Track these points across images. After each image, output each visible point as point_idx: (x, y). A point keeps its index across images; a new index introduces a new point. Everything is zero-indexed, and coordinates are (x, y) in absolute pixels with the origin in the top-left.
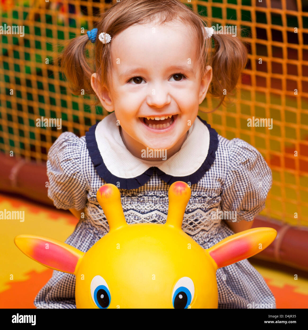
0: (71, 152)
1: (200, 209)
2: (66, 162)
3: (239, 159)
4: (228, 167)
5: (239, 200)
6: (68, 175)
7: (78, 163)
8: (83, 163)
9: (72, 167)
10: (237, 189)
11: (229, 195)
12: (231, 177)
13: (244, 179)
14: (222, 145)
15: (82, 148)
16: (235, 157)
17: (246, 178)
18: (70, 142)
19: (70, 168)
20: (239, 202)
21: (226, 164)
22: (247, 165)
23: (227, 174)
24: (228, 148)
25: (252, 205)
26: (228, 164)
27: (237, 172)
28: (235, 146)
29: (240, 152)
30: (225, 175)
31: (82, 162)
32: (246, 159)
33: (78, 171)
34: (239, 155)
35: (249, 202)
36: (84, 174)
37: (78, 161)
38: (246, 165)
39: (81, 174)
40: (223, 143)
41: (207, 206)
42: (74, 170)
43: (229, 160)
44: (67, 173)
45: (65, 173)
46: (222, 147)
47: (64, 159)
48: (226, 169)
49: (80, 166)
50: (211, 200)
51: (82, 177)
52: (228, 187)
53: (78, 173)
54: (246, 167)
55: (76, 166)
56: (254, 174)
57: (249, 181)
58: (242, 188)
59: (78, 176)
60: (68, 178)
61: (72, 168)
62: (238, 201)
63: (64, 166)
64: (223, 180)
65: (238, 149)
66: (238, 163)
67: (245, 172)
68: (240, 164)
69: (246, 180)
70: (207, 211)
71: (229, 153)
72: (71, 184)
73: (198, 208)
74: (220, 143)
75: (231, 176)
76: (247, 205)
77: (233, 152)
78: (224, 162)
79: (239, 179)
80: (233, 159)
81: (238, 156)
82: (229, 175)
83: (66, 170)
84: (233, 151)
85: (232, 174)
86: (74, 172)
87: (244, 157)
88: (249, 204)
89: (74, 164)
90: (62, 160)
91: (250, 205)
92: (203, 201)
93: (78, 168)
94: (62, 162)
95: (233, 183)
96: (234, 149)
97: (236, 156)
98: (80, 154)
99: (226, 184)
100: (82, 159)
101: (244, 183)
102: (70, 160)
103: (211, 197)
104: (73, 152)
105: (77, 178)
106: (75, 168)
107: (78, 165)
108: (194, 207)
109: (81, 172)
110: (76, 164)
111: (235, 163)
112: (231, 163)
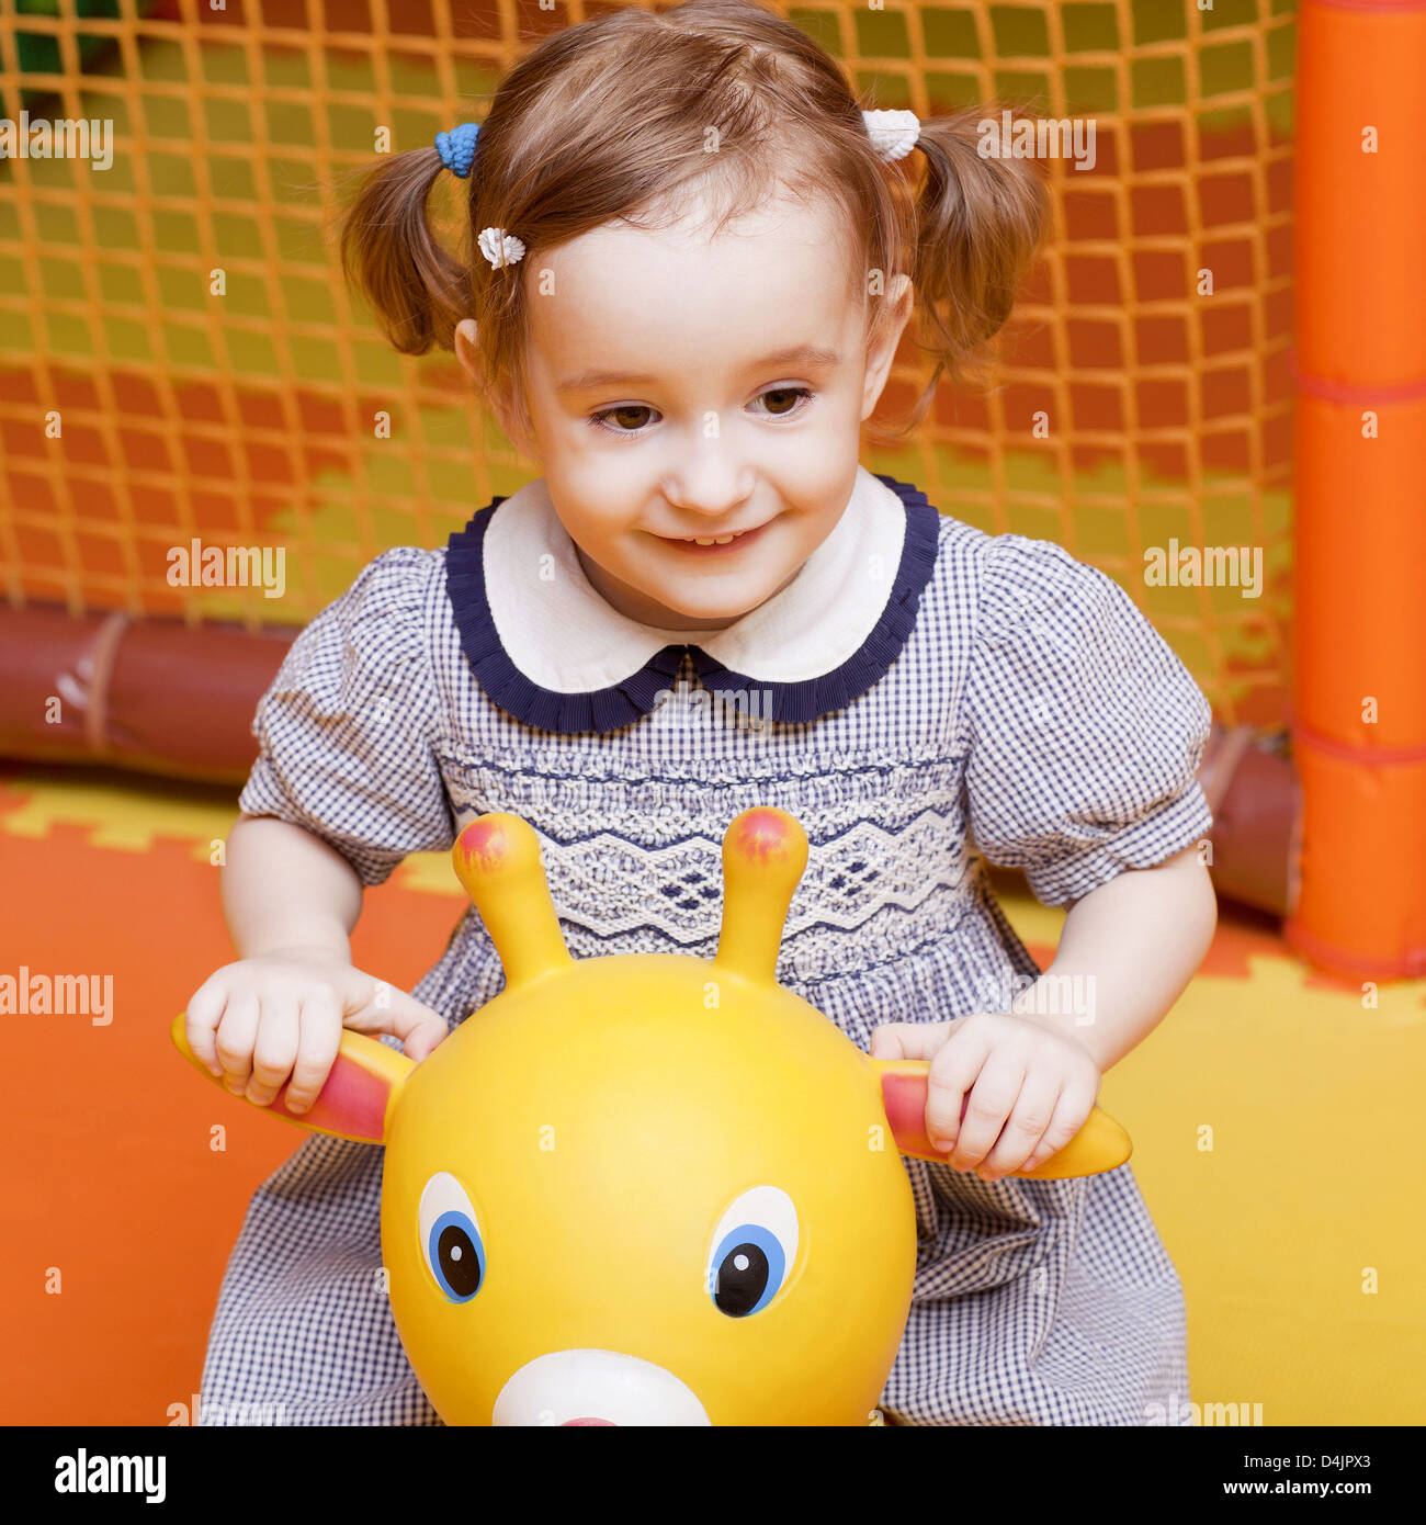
0: (390, 588)
2: (369, 625)
3: (1015, 602)
4: (974, 633)
6: (373, 670)
7: (415, 623)
8: (433, 626)
12: (985, 670)
14: (953, 552)
15: (431, 576)
16: (1000, 592)
17: (1055, 674)
19: (382, 645)
23: (971, 658)
24: (979, 563)
26: (974, 622)
27: (1008, 649)
28: (1003, 554)
30: (965, 663)
31: (428, 622)
33: (413, 653)
36: (433, 667)
37: (415, 619)
39: (422, 666)
40: (960, 546)
41: (899, 806)
42: (398, 650)
43: (978, 606)
46: (954, 560)
47: (364, 614)
48: (966, 643)
49: (421, 638)
50: (911, 777)
51: (426, 678)
53: (413, 660)
55: (405, 634)
57: (1067, 684)
59: (410, 675)
61: (389, 645)
63: (363, 638)
65: (1015, 561)
66: (1013, 618)
67: (1046, 650)
68: (1021, 619)
69: (1052, 682)
70: (901, 829)
71: (980, 580)
73: (860, 820)
75: (988, 664)
77: (993, 575)
78: (959, 616)
80: (993, 600)
82: (981, 662)
83: (369, 651)
84: (992, 570)
85: (990, 657)
86: (398, 657)
89: (400, 628)
92: (879, 790)
93: (412, 642)
94: (355, 625)
96: (997, 563)
97: (1006, 589)
98: (423, 594)
100: (429, 612)
102: (385, 615)
103: (909, 765)
104: (399, 586)
105: (407, 682)
106: (404, 641)
107: (413, 631)
108: (846, 818)
109: (421, 660)
110: (406, 628)
111: (1000, 616)
112: (983, 616)
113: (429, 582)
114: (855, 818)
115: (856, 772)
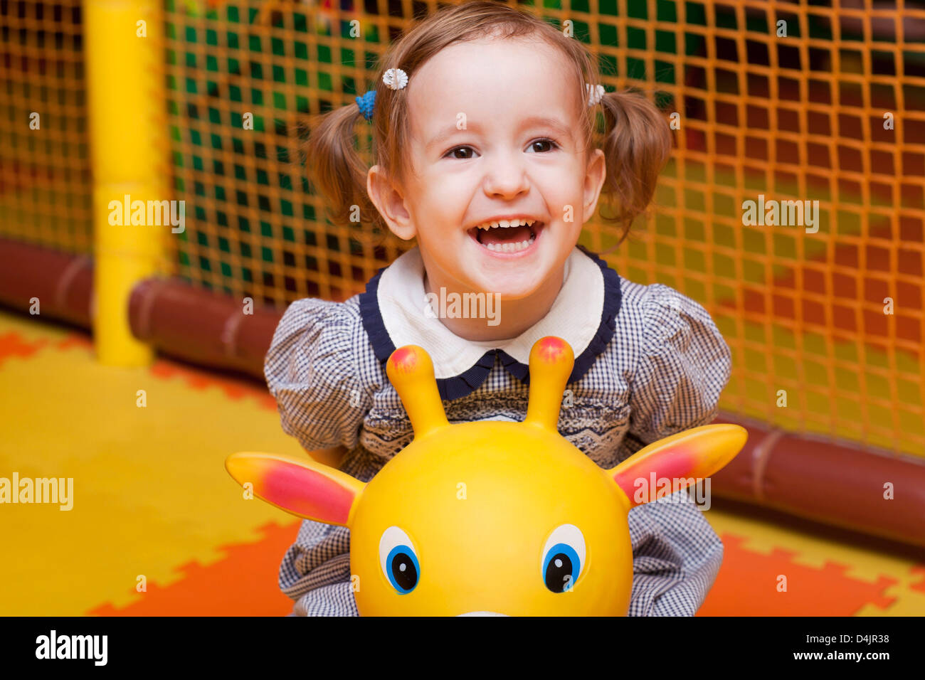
0: (333, 339)
1: (591, 428)
2: (323, 360)
3: (662, 332)
4: (641, 350)
5: (663, 409)
6: (330, 385)
7: (349, 358)
8: (359, 358)
9: (337, 368)
10: (658, 389)
11: (643, 402)
12: (646, 369)
13: (673, 372)
14: (627, 304)
15: (354, 328)
16: (655, 329)
17: (678, 369)
18: (330, 319)
19: (333, 371)
20: (663, 413)
21: (636, 343)
22: (679, 342)
23: (639, 362)
24: (641, 311)
25: (689, 418)
26: (641, 344)
27: (658, 358)
28: (654, 307)
29: (664, 317)
30: (635, 364)
31: (356, 356)
32: (676, 330)
33: (350, 375)
34: (662, 324)
35: (683, 411)
36: (362, 379)
37: (349, 356)
38: (676, 342)
39: (355, 380)
40: (629, 301)
41: (604, 424)
42: (342, 373)
43: (643, 335)
44: (329, 381)
45: (325, 382)
46: (628, 308)
47: (320, 354)
48: (636, 354)
49: (353, 366)
50: (611, 414)
51: (358, 385)
52: (641, 387)
53: (350, 378)
54: (677, 345)
55: (345, 365)
56: (691, 359)
57: (682, 373)
58: (669, 388)
59: (350, 385)
60: (330, 391)
61: (337, 371)
62: (661, 410)
63: (322, 367)
64: (629, 374)
65: (660, 311)
66: (661, 341)
67: (675, 357)
68: (665, 342)
69: (676, 373)
70: (604, 433)
71: (643, 321)
72: (336, 402)
73: (586, 428)
74: (623, 301)
75: (648, 366)
76: (678, 417)
77: (651, 318)
78: (633, 340)
79: (664, 372)
80: (651, 332)
81: (659, 325)
82: (644, 365)
83: (326, 374)
84: (649, 316)
85: (649, 363)
86: (342, 378)
87: (672, 327)
88: (683, 414)
89: (341, 362)
90: (316, 356)
91: (684, 417)
92: (595, 415)
93: (349, 369)
94: (316, 360)
95: (650, 381)
96: (651, 312)
97: (657, 327)
98: (351, 341)
99: (636, 383)
100: (355, 351)
101: (672, 379)
102: (332, 355)
103: (611, 408)
104: (338, 338)
105: (349, 389)
106: (345, 369)
107: (348, 363)
108: (578, 425)
109: (355, 377)
110: (344, 362)
111: (654, 341)
112: (646, 341)
113: (353, 333)
114: (583, 427)
115: (583, 406)
